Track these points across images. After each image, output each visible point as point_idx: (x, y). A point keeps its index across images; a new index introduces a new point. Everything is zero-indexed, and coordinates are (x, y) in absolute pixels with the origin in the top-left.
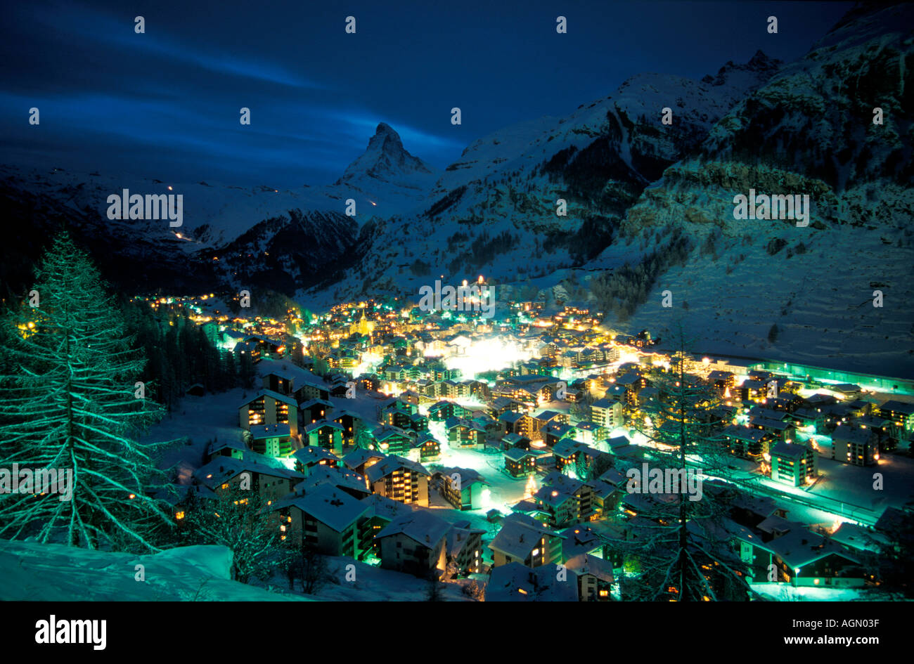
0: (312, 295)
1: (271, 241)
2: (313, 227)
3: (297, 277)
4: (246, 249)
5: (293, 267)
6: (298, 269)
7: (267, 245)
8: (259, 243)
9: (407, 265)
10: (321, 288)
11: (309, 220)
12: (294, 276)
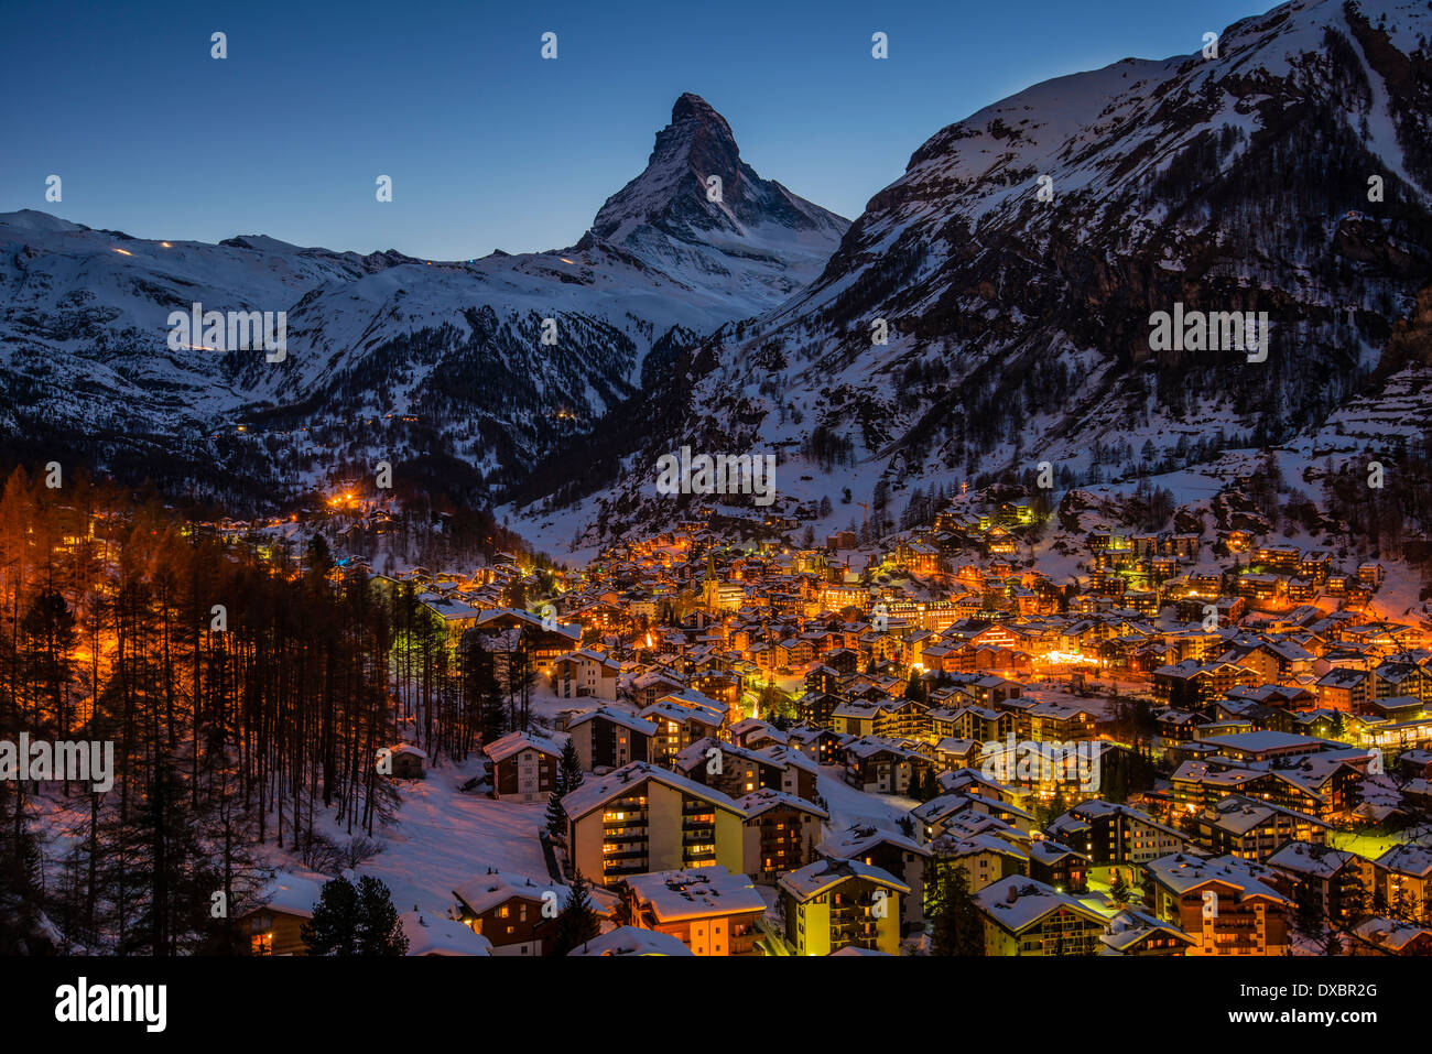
0: (541, 520)
1: (419, 388)
2: (524, 353)
3: (494, 476)
4: (359, 404)
5: (478, 451)
6: (492, 456)
7: (412, 395)
8: (392, 390)
9: (790, 443)
10: (560, 503)
11: (516, 334)
12: (485, 473)
